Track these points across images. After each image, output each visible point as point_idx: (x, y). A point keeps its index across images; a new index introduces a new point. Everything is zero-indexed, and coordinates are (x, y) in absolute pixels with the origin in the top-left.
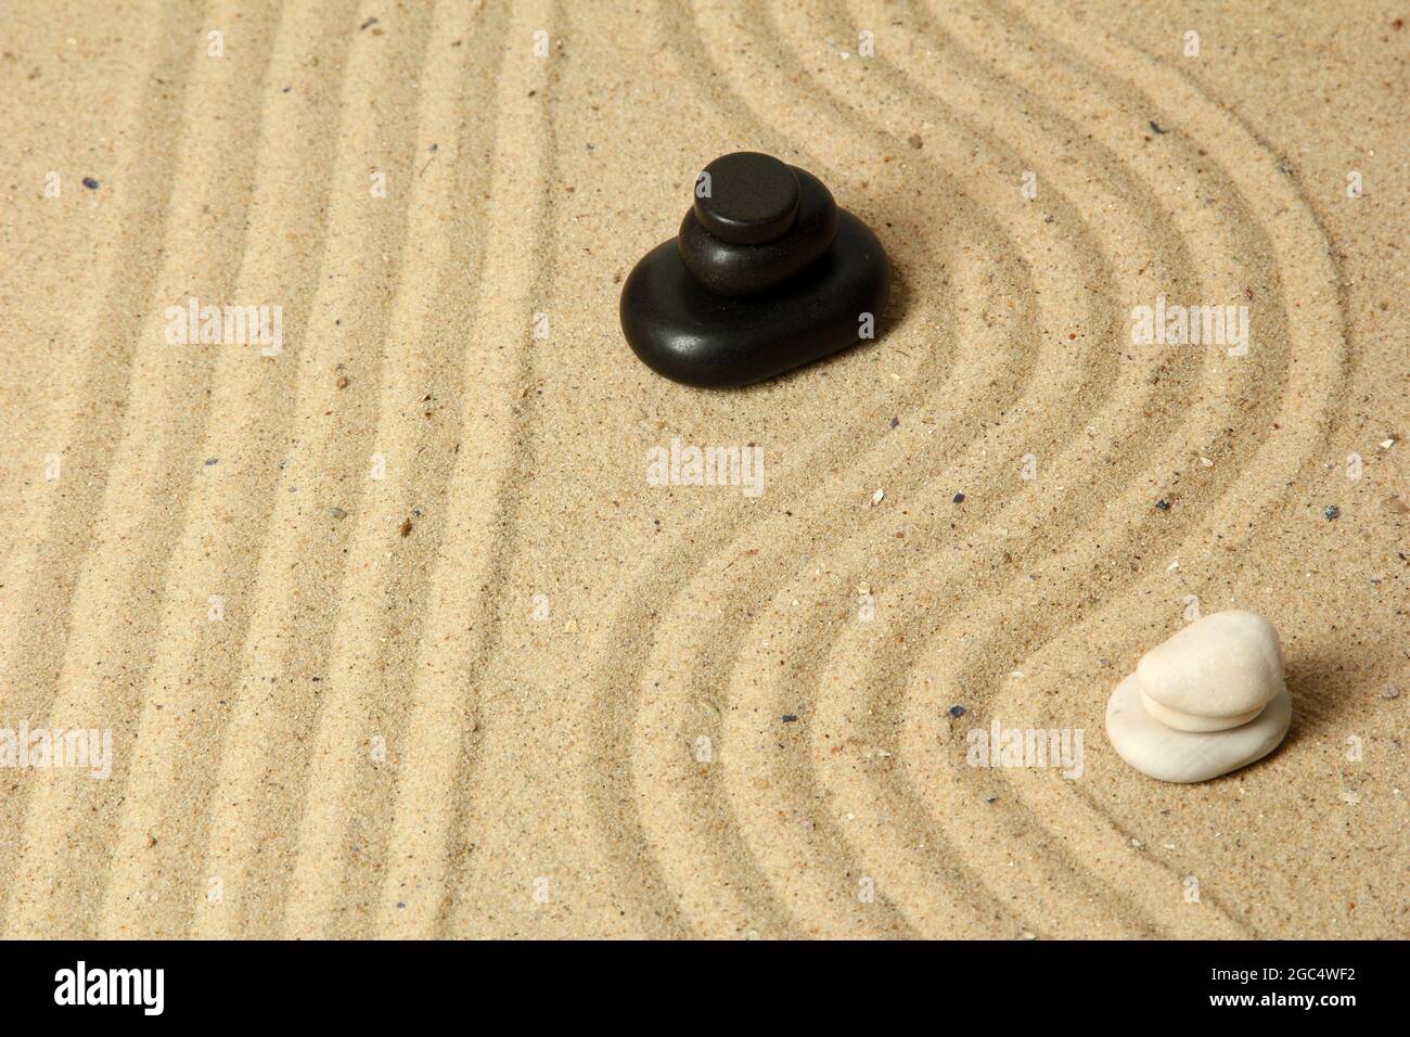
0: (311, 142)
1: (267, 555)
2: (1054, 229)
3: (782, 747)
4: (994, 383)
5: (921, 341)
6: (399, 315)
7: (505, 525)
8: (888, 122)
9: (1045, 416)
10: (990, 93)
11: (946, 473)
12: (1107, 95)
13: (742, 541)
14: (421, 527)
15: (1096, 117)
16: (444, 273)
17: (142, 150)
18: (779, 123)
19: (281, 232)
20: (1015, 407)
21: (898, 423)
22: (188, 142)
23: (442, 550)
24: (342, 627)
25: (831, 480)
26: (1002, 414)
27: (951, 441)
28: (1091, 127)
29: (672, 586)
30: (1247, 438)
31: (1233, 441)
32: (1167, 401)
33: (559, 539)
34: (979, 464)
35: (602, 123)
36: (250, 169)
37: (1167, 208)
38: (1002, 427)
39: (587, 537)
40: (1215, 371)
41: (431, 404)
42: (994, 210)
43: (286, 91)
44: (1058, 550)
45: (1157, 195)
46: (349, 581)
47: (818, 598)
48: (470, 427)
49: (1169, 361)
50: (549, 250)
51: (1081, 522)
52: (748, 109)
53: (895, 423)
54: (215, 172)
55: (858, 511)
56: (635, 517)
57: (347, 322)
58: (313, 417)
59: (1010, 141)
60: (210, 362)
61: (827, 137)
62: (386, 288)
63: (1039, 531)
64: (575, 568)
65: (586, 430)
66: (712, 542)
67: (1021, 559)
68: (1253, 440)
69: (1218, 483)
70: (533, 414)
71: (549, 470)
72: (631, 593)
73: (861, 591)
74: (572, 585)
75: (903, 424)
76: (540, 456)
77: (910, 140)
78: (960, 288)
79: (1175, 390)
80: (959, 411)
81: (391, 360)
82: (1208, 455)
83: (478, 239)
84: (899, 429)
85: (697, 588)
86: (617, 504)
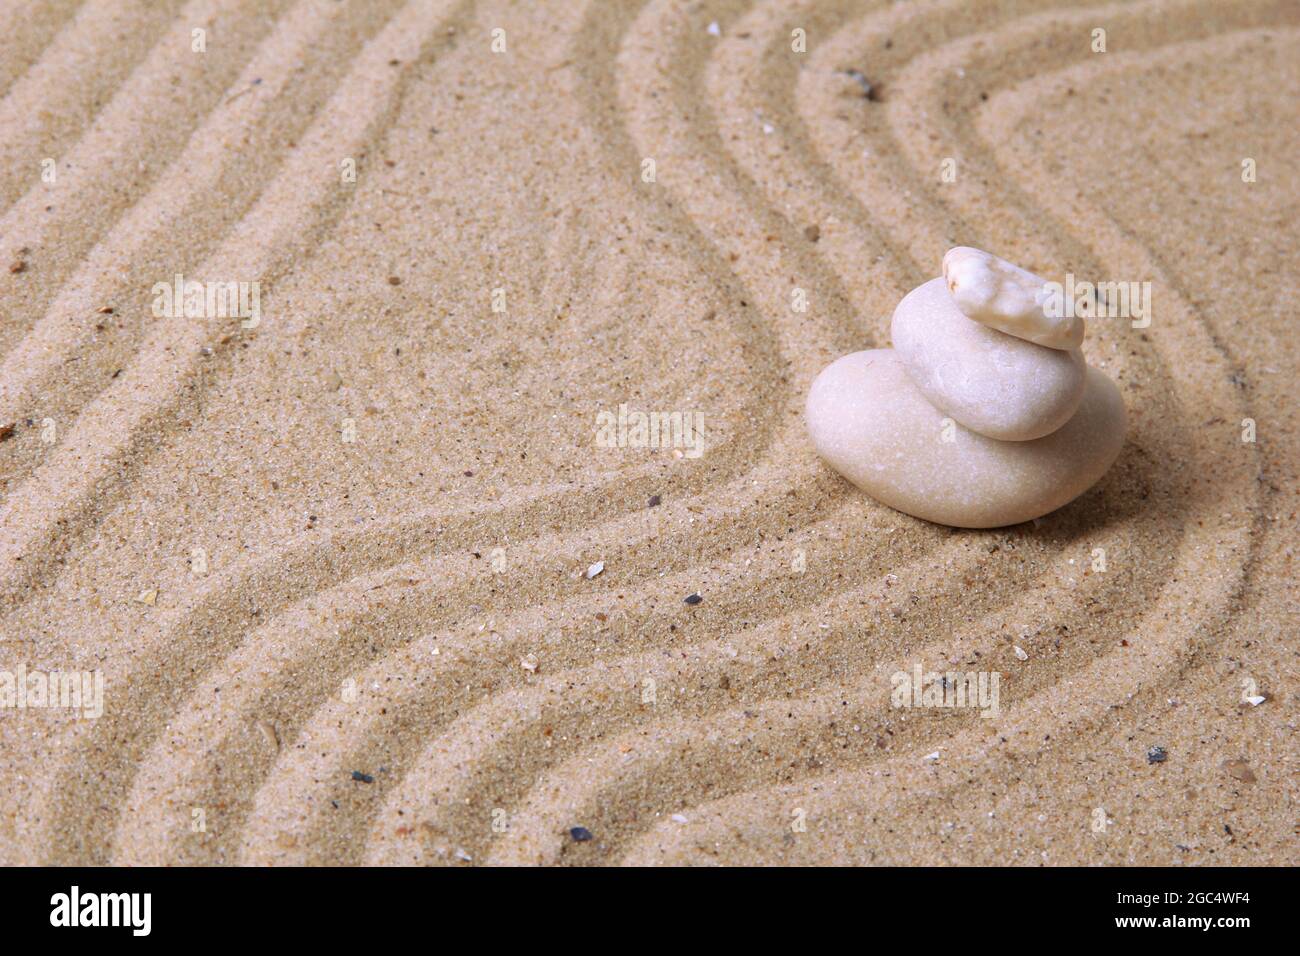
0: (123, 38)
3: (336, 806)
4: (793, 493)
5: (726, 425)
6: (125, 225)
7: (128, 465)
8: (788, 206)
9: (839, 545)
10: (920, 210)
11: (693, 572)
12: (1054, 249)
13: (407, 568)
14: (25, 438)
16: (199, 198)
19: (39, 107)
20: (808, 528)
21: (659, 503)
23: (38, 472)
25: (552, 537)
26: (791, 530)
27: (713, 539)
29: (293, 590)
30: (1082, 644)
31: (1063, 641)
32: (999, 576)
33: (186, 501)
34: (735, 571)
35: (458, 114)
36: (41, 45)
38: (783, 543)
39: (220, 510)
40: (1072, 561)
41: (110, 318)
42: (875, 324)
44: (794, 694)
47: (466, 655)
48: (144, 357)
50: (333, 212)
51: (836, 672)
53: (656, 501)
55: (563, 579)
56: (290, 505)
57: (59, 210)
61: (711, 198)
62: (126, 194)
63: (777, 665)
64: (188, 537)
65: (278, 399)
66: (369, 557)
67: (741, 689)
68: (1088, 649)
69: (1027, 682)
70: (225, 364)
71: (213, 426)
72: (237, 579)
73: (525, 665)
74: (174, 554)
75: (664, 505)
76: (210, 409)
77: (808, 231)
78: (799, 389)
79: (1013, 567)
80: (737, 511)
81: (90, 264)
82: (1025, 647)
83: (258, 180)
84: (657, 508)
85: (324, 601)
86: (276, 486)
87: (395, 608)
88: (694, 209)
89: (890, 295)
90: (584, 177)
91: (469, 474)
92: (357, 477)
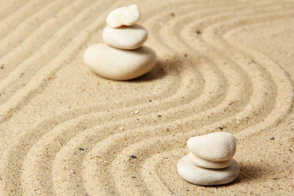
2: (215, 74)
3: (75, 154)
4: (183, 97)
7: (27, 99)
8: (180, 51)
9: (194, 106)
11: (160, 112)
15: (237, 58)
20: (187, 104)
21: (151, 101)
23: (6, 102)
25: (127, 108)
26: (183, 104)
27: (164, 106)
28: (235, 60)
29: (65, 119)
30: (253, 121)
31: (248, 120)
32: (232, 109)
38: (181, 106)
40: (249, 107)
44: (184, 132)
47: (106, 127)
48: (31, 82)
49: (236, 101)
51: (194, 128)
55: (129, 114)
56: (65, 106)
61: (162, 50)
63: (180, 127)
64: (41, 112)
66: (83, 113)
67: (172, 131)
69: (240, 128)
70: (49, 82)
71: (47, 93)
72: (52, 117)
73: (120, 129)
74: (38, 115)
76: (46, 90)
77: (184, 55)
79: (235, 108)
80: (170, 101)
81: (18, 67)
82: (239, 121)
85: (72, 121)
86: (61, 102)
87: (89, 121)
89: (204, 64)
91: (107, 99)
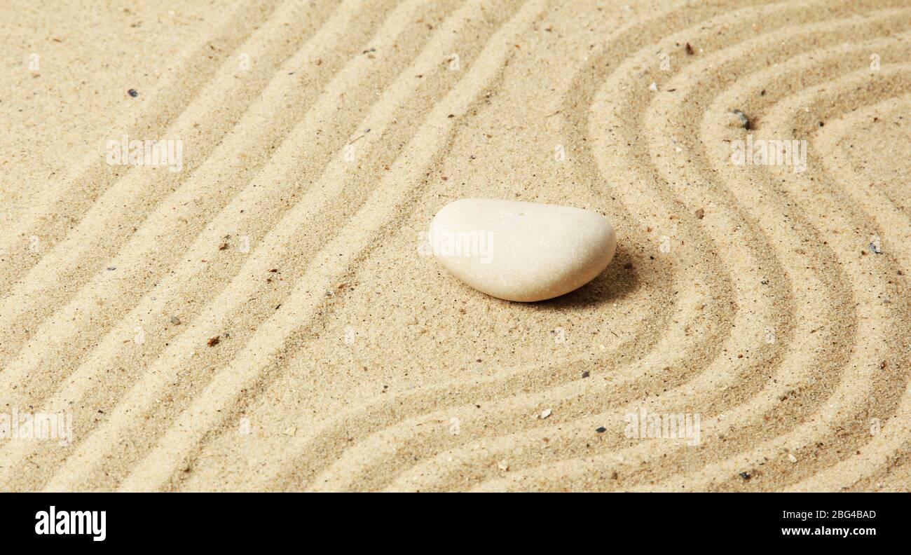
0: (289, 106)
1: (113, 332)
2: (765, 289)
4: (668, 369)
5: (632, 330)
6: (287, 219)
7: (282, 358)
8: (687, 197)
9: (692, 398)
10: (768, 198)
11: (603, 414)
12: (850, 219)
13: (438, 414)
14: (225, 344)
15: (835, 232)
16: (329, 203)
17: (177, 82)
18: (612, 179)
19: (238, 151)
20: (675, 389)
21: (588, 376)
22: (211, 87)
23: (232, 363)
24: (137, 387)
25: (524, 395)
26: (665, 390)
27: (618, 395)
28: (829, 237)
29: (372, 427)
30: (832, 453)
31: (820, 452)
32: (786, 414)
33: (314, 378)
35: (489, 146)
36: (241, 113)
37: (856, 299)
38: (659, 397)
39: (334, 383)
40: (832, 406)
41: (275, 274)
42: (732, 268)
43: (291, 74)
44: (656, 482)
45: (854, 290)
46: (158, 363)
47: (467, 461)
48: (294, 297)
49: (800, 389)
50: (408, 209)
51: (682, 470)
52: (595, 166)
53: (586, 375)
54: (215, 107)
55: (526, 419)
56: (374, 380)
57: (248, 212)
58: (192, 262)
59: (766, 231)
60: (147, 213)
61: (639, 194)
62: (288, 202)
63: (647, 466)
64: (315, 398)
65: (370, 320)
66: (416, 408)
67: (624, 479)
68: (836, 456)
69: (795, 475)
70: (340, 300)
71: (332, 336)
72: (340, 421)
73: (501, 467)
74: (307, 408)
75: (591, 376)
76: (330, 326)
77: (697, 212)
78: (680, 309)
79: (795, 409)
80: (633, 379)
81: (265, 243)
82: (796, 455)
83: (366, 190)
84: (587, 378)
85: (389, 433)
86: (366, 369)
87: (429, 436)
88: (628, 201)
89: (742, 250)
90: (561, 184)
91: (480, 361)
92: (414, 364)
